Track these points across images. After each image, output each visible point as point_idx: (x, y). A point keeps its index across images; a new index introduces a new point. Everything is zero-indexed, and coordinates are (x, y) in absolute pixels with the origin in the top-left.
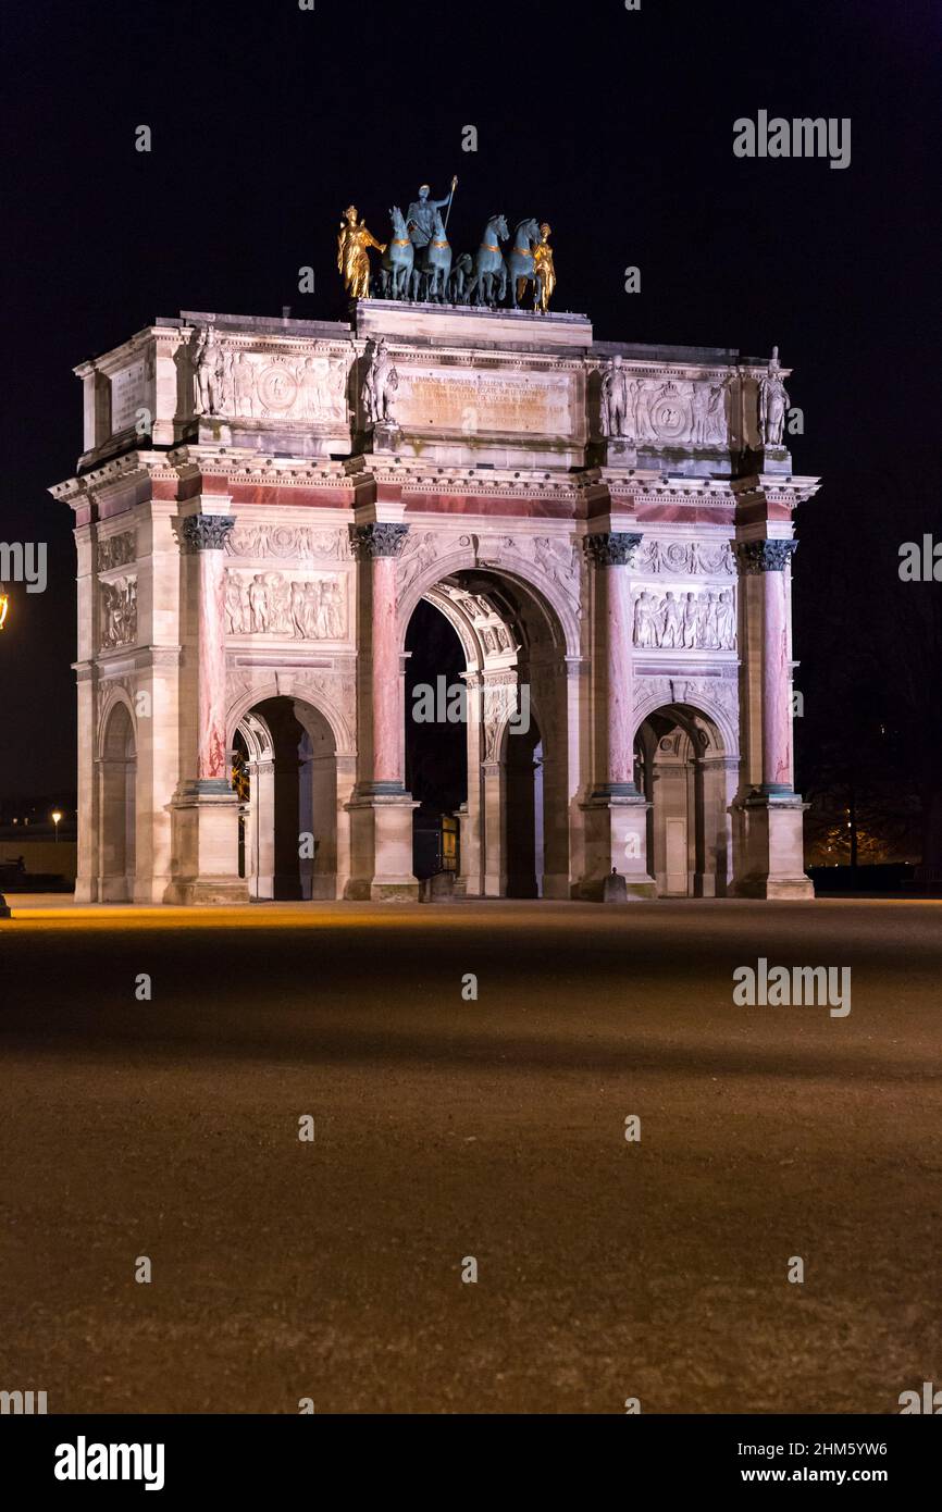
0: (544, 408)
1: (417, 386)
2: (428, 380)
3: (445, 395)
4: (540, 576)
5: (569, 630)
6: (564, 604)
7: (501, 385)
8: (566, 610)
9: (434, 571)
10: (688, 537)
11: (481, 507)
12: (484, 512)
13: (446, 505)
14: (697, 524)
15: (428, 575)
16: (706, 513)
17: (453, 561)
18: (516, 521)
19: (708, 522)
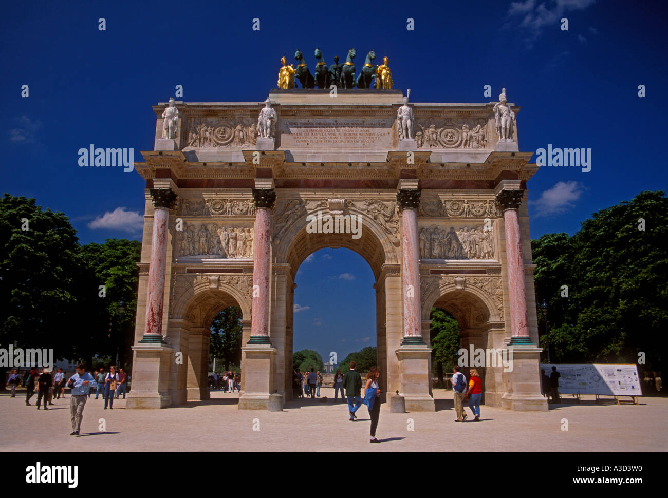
0: (374, 135)
1: (300, 127)
2: (307, 124)
3: (316, 131)
4: (369, 220)
5: (387, 250)
6: (384, 235)
7: (348, 124)
8: (386, 238)
9: (305, 219)
10: (461, 197)
11: (333, 185)
12: (335, 188)
13: (312, 185)
14: (467, 190)
15: (301, 222)
16: (472, 183)
17: (316, 214)
18: (354, 191)
19: (474, 188)
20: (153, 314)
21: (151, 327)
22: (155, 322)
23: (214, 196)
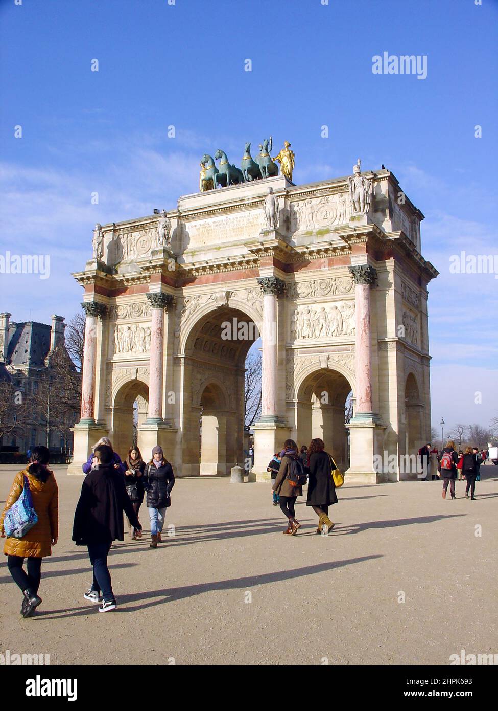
1: (199, 228)
2: (204, 224)
3: (211, 230)
4: (248, 308)
7: (237, 218)
9: (198, 313)
10: (329, 275)
11: (220, 279)
12: (222, 281)
13: (204, 281)
14: (335, 267)
15: (195, 316)
16: (340, 260)
17: (206, 307)
18: (236, 282)
19: (341, 264)
20: (85, 403)
22: (86, 409)
23: (134, 301)
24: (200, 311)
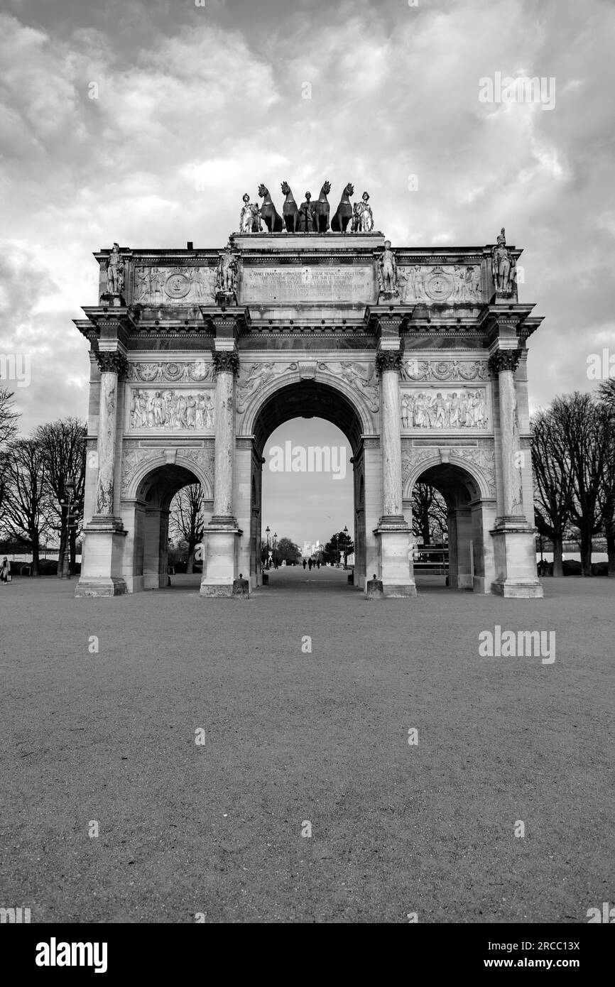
0: (351, 286)
1: (266, 278)
2: (273, 274)
3: (284, 282)
4: (345, 386)
5: (365, 419)
6: (362, 403)
7: (321, 274)
8: (363, 406)
9: (272, 385)
10: (451, 357)
11: (304, 345)
12: (306, 348)
13: (281, 345)
14: (457, 349)
15: (268, 388)
16: (463, 341)
17: (285, 378)
18: (327, 352)
19: (465, 347)
20: (103, 493)
21: (101, 507)
22: (106, 502)
23: (168, 359)
24: (275, 383)
